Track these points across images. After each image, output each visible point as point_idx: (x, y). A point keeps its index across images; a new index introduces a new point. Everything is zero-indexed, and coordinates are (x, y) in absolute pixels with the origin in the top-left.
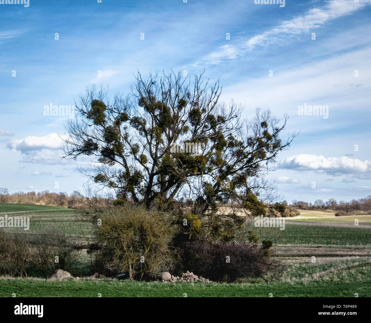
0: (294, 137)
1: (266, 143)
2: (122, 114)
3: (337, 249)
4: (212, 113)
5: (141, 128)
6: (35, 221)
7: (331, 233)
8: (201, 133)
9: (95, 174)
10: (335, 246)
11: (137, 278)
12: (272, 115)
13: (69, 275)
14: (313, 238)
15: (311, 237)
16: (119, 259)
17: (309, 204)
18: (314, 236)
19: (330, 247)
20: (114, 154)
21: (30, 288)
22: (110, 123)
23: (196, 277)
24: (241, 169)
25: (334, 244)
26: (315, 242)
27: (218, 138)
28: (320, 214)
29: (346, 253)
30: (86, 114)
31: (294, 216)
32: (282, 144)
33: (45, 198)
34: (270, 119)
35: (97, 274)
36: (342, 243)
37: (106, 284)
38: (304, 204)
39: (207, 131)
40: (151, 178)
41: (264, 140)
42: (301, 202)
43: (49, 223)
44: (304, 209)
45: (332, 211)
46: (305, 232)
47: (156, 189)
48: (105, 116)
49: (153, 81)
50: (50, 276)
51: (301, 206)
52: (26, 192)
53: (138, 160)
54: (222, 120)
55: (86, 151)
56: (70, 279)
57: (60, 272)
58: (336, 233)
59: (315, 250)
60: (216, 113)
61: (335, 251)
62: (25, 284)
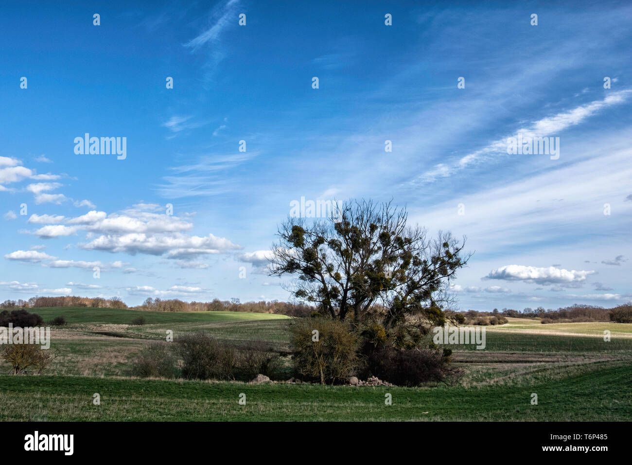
0: (470, 256)
1: (448, 261)
2: (320, 237)
3: (530, 356)
4: (400, 235)
5: (337, 249)
6: (258, 329)
7: (527, 340)
8: (391, 253)
9: (296, 290)
10: (529, 352)
11: (328, 382)
12: (453, 237)
13: (268, 379)
14: (510, 345)
15: (508, 344)
16: (311, 365)
17: (518, 312)
18: (511, 343)
19: (524, 354)
20: (314, 273)
21: (230, 390)
22: (308, 245)
23: (380, 382)
24: (425, 284)
25: (529, 350)
26: (512, 349)
27: (406, 257)
28: (527, 322)
29: (537, 359)
30: (287, 238)
31: (503, 323)
32: (462, 262)
33: (275, 307)
34: (451, 240)
35: (293, 378)
36: (537, 350)
37: (297, 387)
38: (514, 311)
39: (396, 251)
40: (345, 292)
41: (446, 259)
42: (511, 310)
43: (271, 331)
44: (514, 317)
45: (540, 318)
46: (504, 340)
47: (351, 302)
48: (303, 239)
49: (348, 208)
50: (252, 380)
51: (511, 314)
52: (257, 301)
53: (333, 277)
54: (409, 241)
55: (288, 269)
56: (267, 383)
57: (260, 376)
58: (532, 340)
59: (508, 357)
60: (405, 235)
61: (527, 357)
62: (226, 387)
